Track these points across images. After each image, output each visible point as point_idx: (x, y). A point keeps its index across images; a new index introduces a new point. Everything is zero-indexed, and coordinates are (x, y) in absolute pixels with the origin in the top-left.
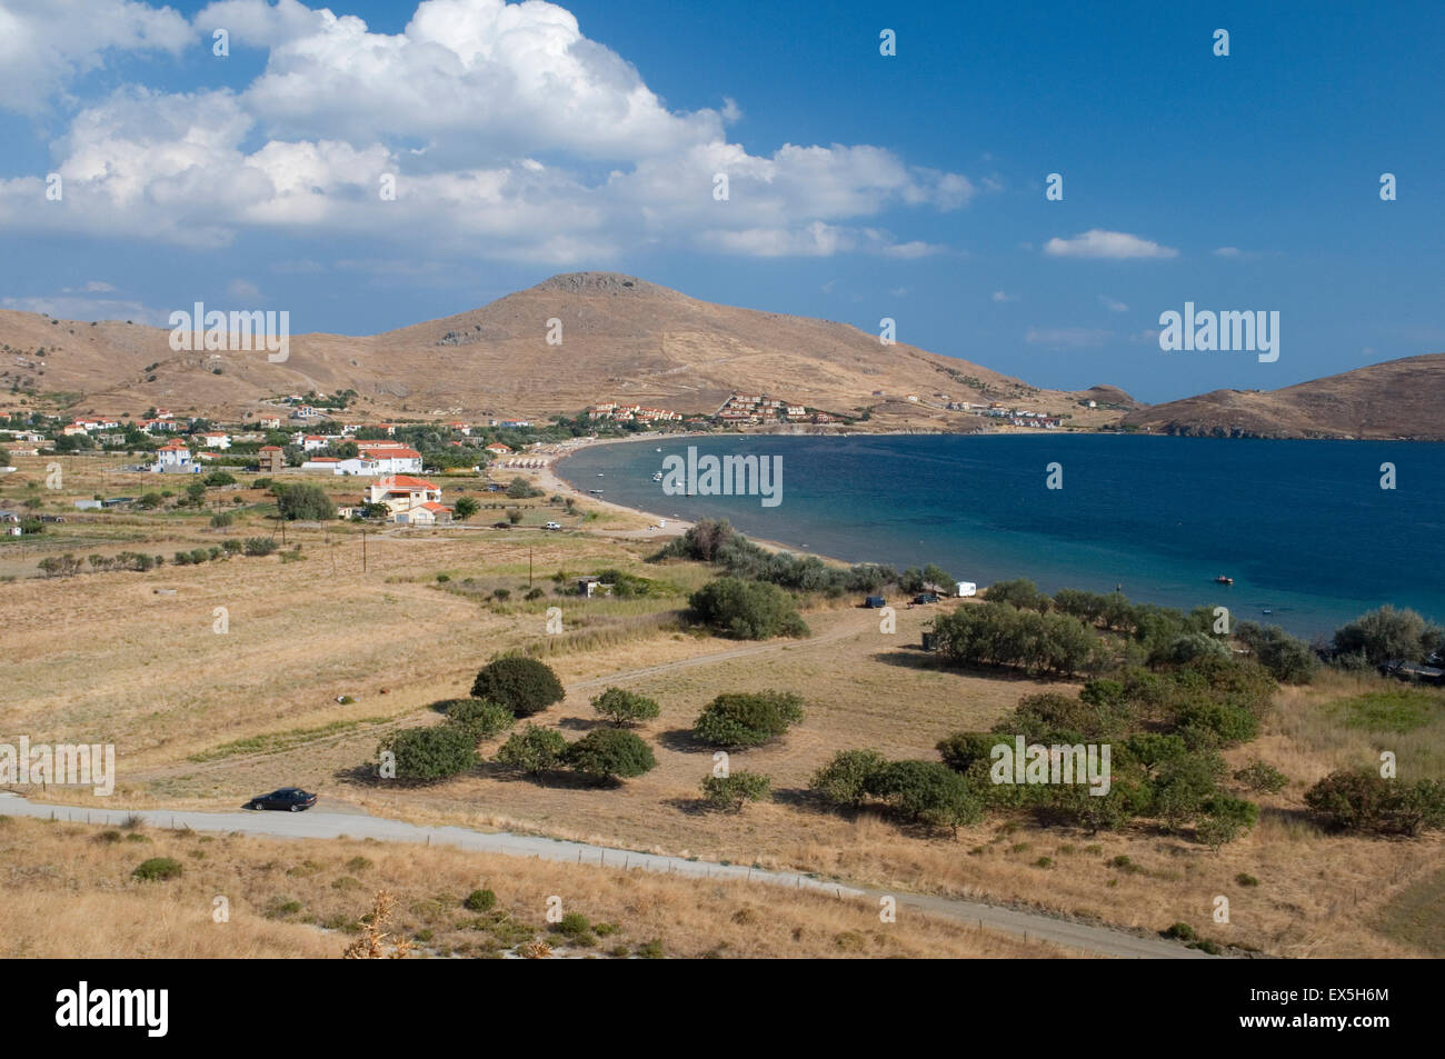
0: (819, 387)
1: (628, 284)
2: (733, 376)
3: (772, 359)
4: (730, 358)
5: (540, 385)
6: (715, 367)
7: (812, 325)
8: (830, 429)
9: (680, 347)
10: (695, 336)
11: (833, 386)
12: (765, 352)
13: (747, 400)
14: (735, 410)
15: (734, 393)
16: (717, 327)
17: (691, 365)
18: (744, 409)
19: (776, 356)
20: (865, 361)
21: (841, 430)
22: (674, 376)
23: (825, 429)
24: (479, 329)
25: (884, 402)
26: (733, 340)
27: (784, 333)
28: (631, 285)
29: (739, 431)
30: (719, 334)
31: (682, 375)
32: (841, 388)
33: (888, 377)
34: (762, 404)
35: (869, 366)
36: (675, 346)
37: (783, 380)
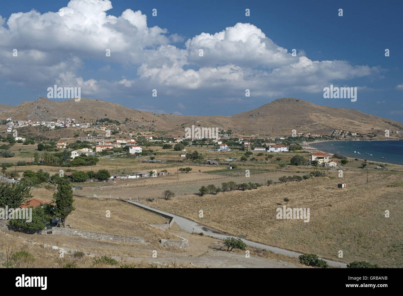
0: (355, 127)
1: (297, 101)
2: (330, 125)
3: (340, 120)
4: (328, 120)
5: (278, 128)
6: (325, 122)
7: (348, 110)
8: (367, 139)
9: (314, 117)
10: (318, 114)
11: (359, 127)
12: (337, 118)
13: (339, 131)
14: (335, 134)
15: (334, 129)
16: (323, 112)
17: (318, 122)
18: (338, 134)
19: (341, 119)
20: (364, 120)
21: (370, 139)
22: (315, 125)
23: (366, 139)
24: (258, 113)
25: (376, 131)
26: (328, 115)
27: (341, 113)
28: (298, 101)
29: (340, 140)
30: (324, 114)
31: (317, 125)
32: (361, 127)
33: (372, 125)
34: (343, 132)
35: (366, 122)
36: (313, 117)
37: (345, 126)
